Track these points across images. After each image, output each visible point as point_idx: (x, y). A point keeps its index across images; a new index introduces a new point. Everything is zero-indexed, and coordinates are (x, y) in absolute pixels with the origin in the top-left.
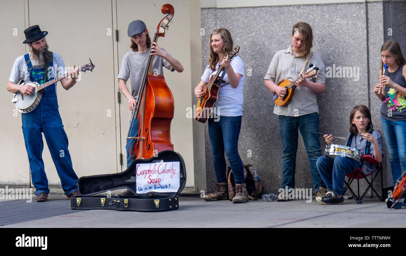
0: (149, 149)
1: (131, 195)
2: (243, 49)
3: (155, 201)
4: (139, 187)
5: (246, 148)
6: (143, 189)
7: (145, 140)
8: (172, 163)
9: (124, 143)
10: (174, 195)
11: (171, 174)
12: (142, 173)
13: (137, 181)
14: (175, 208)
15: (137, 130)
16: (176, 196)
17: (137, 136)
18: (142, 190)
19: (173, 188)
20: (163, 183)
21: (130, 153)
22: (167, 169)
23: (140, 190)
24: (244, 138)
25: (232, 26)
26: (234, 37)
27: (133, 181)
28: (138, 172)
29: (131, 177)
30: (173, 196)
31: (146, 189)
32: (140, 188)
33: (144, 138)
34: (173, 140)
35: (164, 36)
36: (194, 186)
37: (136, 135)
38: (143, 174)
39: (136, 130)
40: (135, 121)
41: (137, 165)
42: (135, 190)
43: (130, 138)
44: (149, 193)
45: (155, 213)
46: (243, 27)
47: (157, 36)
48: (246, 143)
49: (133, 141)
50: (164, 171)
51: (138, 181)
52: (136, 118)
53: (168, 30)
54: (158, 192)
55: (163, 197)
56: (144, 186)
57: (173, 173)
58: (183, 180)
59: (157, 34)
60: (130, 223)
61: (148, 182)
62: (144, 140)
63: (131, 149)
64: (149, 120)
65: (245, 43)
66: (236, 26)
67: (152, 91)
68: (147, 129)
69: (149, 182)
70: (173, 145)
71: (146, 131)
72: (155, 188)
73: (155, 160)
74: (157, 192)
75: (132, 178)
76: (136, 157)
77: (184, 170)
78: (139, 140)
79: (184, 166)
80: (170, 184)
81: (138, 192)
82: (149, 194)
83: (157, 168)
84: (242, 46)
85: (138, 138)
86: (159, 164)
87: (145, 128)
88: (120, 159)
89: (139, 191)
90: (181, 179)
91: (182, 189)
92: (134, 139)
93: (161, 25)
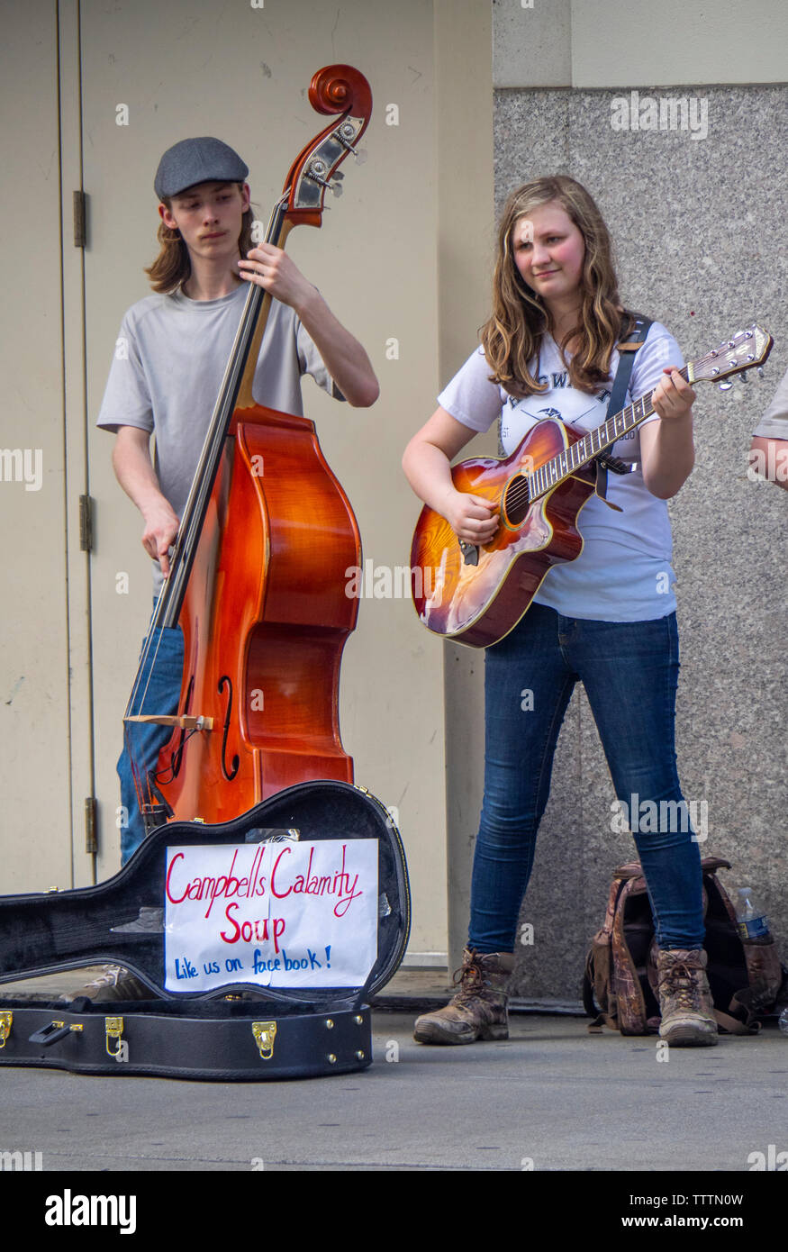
0: (231, 777)
1: (137, 998)
2: (697, 291)
3: (255, 1030)
4: (177, 961)
5: (706, 778)
6: (200, 970)
7: (213, 734)
8: (339, 843)
9: (112, 746)
10: (350, 1002)
11: (334, 898)
12: (194, 893)
13: (170, 929)
14: (356, 1065)
15: (177, 682)
16: (358, 1004)
17: (174, 712)
18: (191, 973)
19: (344, 966)
20: (295, 943)
21: (139, 794)
22: (317, 872)
23: (181, 973)
24: (695, 728)
25: (644, 176)
26: (657, 232)
27: (150, 931)
28: (176, 886)
29: (142, 909)
30: (342, 1006)
31: (212, 969)
32: (181, 963)
33: (211, 720)
34: (351, 738)
35: (318, 224)
36: (446, 963)
37: (169, 706)
38: (199, 897)
39: (168, 684)
40: (167, 642)
41: (172, 851)
42: (160, 975)
43: (139, 718)
44: (223, 991)
45: (253, 1086)
46: (699, 186)
47: (286, 222)
48: (703, 753)
49: (154, 737)
50: (300, 886)
51: (173, 930)
52: (174, 626)
53: (337, 195)
54: (272, 985)
55: (297, 1009)
56: (204, 955)
57: (345, 896)
58: (393, 928)
59: (283, 212)
60: (132, 1134)
61: (223, 935)
62: (206, 732)
63: (143, 776)
64: (239, 634)
65: (708, 261)
66: (664, 181)
67: (255, 492)
68: (225, 678)
69: (227, 936)
70: (351, 759)
71: (221, 687)
72: (258, 966)
73: (261, 831)
74: (268, 987)
75: (145, 913)
76: (167, 812)
77: (400, 881)
78: (183, 731)
79: (398, 862)
80: (328, 949)
81: (172, 984)
82: (228, 994)
83: (266, 870)
84: (692, 279)
85: (181, 719)
86: (278, 847)
87: (215, 677)
88: (88, 822)
89: (179, 977)
90: (383, 921)
91: (387, 971)
92: (161, 728)
93: (304, 170)
